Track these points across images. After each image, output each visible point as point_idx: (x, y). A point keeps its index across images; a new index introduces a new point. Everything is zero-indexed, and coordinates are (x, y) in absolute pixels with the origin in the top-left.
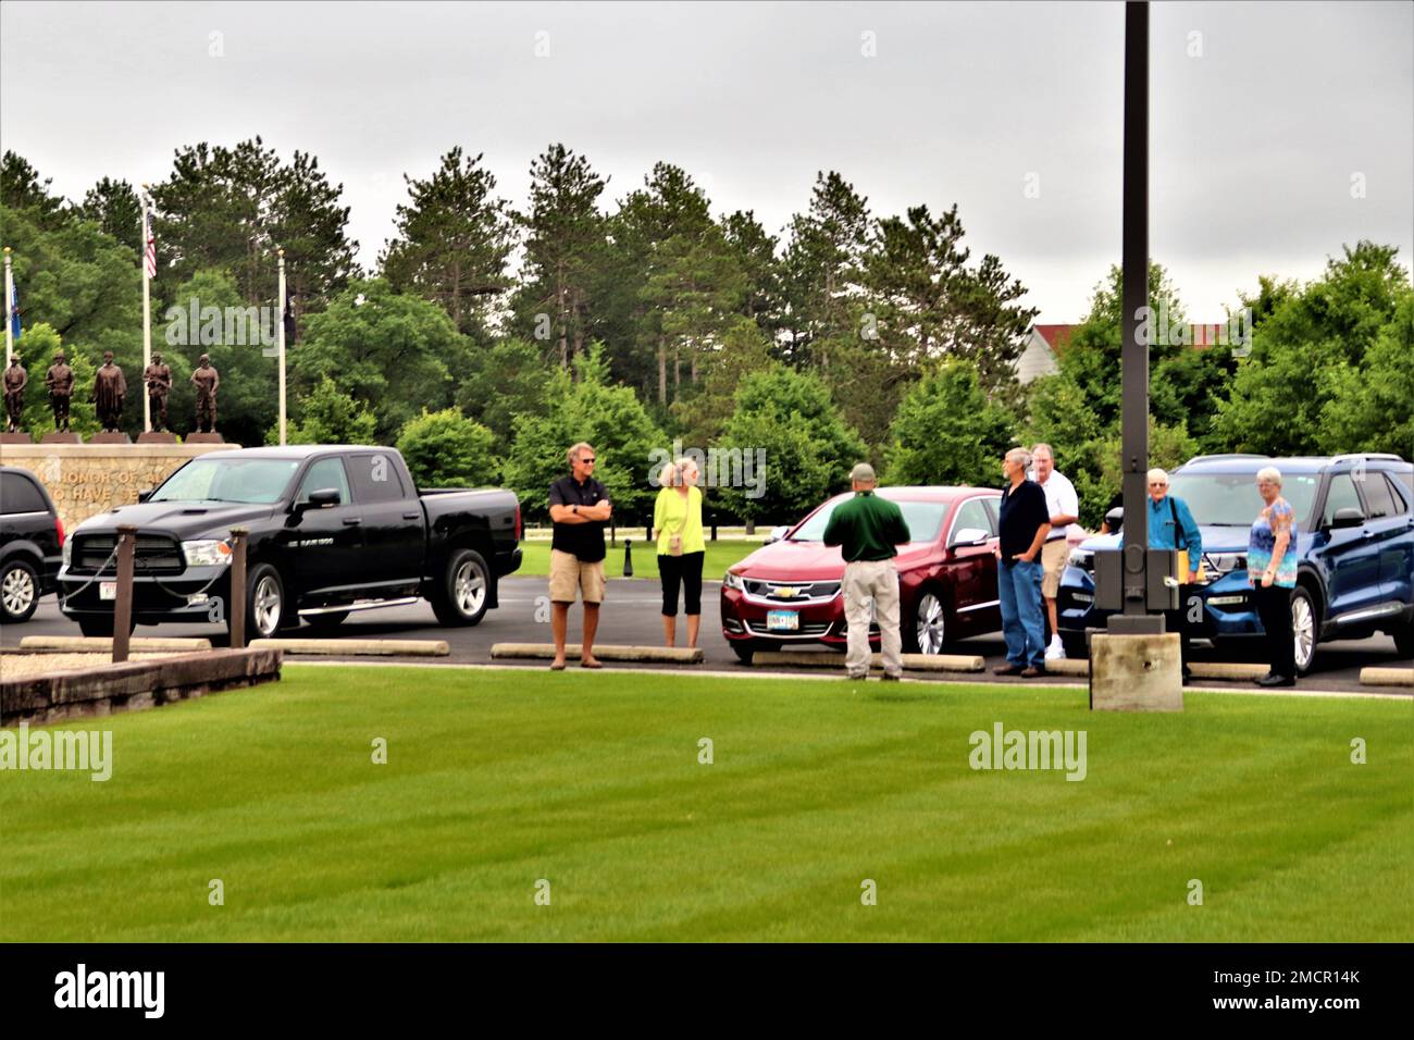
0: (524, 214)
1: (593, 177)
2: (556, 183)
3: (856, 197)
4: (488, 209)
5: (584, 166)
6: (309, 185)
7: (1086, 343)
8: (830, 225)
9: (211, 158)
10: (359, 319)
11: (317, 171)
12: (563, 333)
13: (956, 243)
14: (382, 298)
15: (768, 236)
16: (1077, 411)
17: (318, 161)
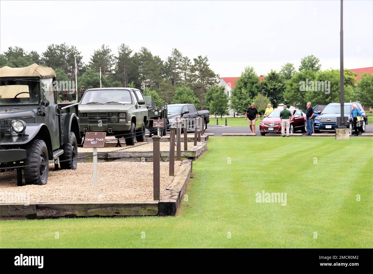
0: (117, 57)
1: (130, 50)
2: (123, 51)
3: (180, 53)
4: (110, 56)
5: (128, 48)
6: (75, 52)
7: (240, 81)
8: (175, 58)
9: (55, 47)
10: (88, 78)
11: (76, 49)
12: (125, 79)
13: (207, 62)
14: (93, 73)
15: (162, 60)
16: (245, 94)
17: (76, 47)
